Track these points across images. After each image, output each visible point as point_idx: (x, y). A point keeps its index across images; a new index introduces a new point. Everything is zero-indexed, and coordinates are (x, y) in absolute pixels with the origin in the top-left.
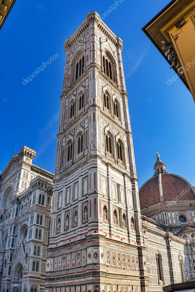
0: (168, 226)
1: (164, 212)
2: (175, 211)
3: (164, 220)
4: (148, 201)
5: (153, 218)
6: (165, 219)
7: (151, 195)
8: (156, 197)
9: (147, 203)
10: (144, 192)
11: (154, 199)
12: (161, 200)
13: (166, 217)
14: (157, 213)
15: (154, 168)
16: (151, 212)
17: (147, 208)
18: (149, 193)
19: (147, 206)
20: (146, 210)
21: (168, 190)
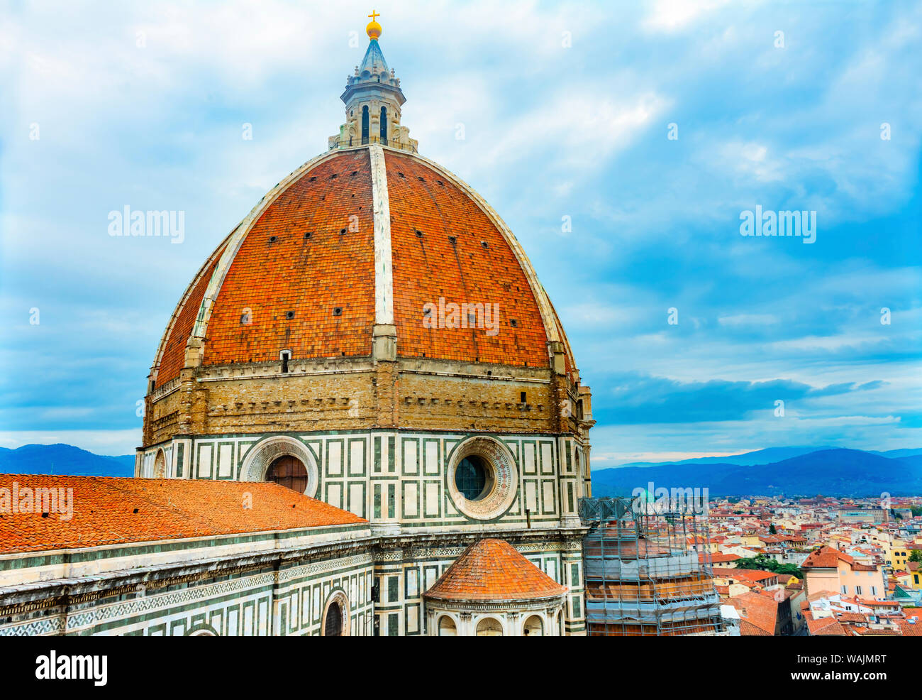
0: (398, 538)
1: (385, 437)
2: (447, 432)
3: (377, 487)
4: (297, 320)
5: (315, 447)
6: (384, 485)
7: (317, 286)
8: (347, 314)
9: (288, 331)
10: (275, 247)
11: (338, 327)
12: (382, 349)
13: (391, 468)
14: (338, 425)
15: (345, 98)
16: (305, 402)
17: (285, 370)
18: (310, 272)
19: (286, 356)
20: (275, 378)
21: (419, 286)
